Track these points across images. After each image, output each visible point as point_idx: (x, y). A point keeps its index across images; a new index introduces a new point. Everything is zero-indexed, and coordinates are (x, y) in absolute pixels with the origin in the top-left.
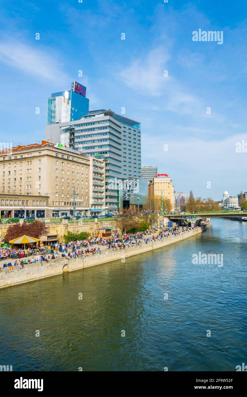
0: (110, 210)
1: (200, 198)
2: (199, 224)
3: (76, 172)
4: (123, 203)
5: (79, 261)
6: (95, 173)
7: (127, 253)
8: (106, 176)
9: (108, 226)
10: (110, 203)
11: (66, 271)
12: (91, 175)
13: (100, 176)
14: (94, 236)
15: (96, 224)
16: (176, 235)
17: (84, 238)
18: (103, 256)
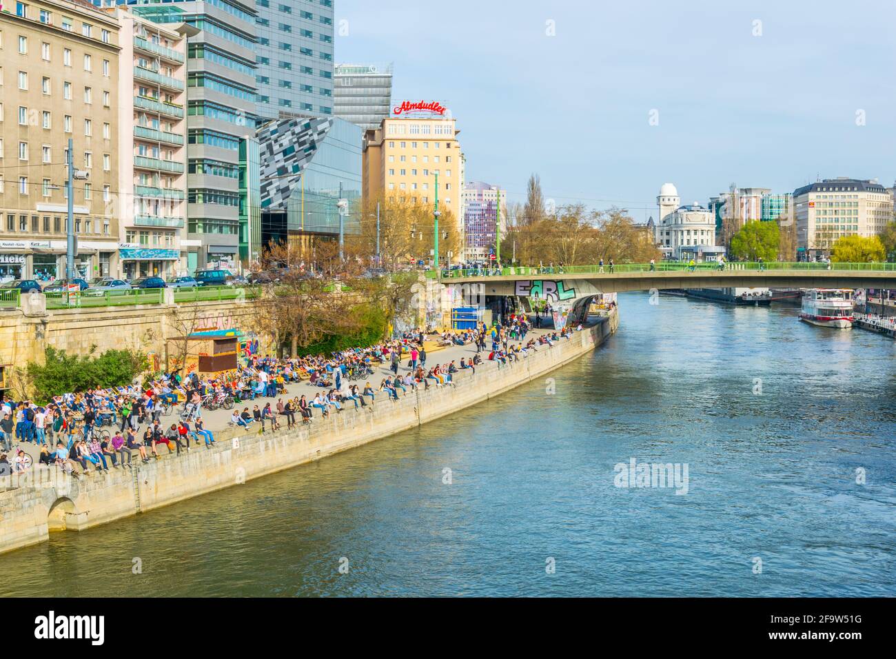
0: (209, 254)
1: (579, 210)
2: (582, 318)
3: (58, 76)
4: (263, 226)
5: (120, 480)
6: (144, 86)
7: (317, 442)
8: (192, 104)
9: (220, 325)
10: (208, 224)
11: (61, 527)
12: (127, 97)
13: (166, 103)
14: (163, 367)
15: (169, 314)
16: (503, 360)
17: (120, 378)
18: (221, 457)
